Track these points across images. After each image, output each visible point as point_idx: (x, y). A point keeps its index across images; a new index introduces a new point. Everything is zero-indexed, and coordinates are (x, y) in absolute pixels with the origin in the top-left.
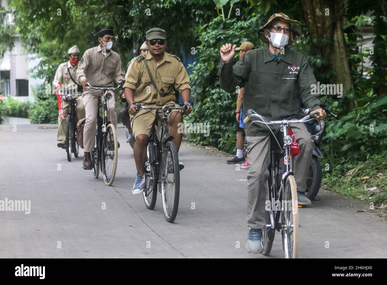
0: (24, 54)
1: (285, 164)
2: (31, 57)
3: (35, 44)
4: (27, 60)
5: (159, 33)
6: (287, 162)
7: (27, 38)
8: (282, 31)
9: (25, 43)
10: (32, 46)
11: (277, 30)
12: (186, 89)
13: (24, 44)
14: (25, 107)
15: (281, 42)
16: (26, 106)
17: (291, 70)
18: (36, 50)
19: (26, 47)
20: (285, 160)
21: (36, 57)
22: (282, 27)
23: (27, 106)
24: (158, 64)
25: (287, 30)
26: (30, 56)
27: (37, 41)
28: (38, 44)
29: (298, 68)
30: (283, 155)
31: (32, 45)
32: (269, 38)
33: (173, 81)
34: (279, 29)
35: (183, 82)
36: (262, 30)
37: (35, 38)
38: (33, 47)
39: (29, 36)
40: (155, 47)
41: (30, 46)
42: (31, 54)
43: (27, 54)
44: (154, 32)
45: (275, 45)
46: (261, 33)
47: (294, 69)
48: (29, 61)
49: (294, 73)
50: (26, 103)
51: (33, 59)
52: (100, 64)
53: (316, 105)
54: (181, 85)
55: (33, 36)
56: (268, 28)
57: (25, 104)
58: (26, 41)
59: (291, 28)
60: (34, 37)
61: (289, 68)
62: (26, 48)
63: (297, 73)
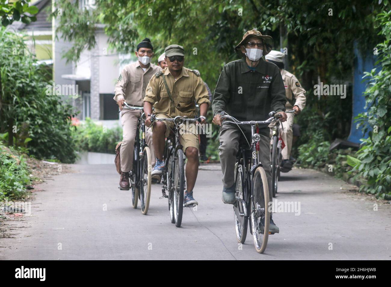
0: (112, 55)
1: (253, 158)
2: (123, 60)
3: (129, 40)
4: (116, 64)
5: (178, 50)
6: (255, 156)
7: (116, 30)
8: (256, 46)
9: (113, 37)
10: (123, 43)
11: (252, 46)
12: (204, 103)
13: (112, 40)
14: (112, 137)
15: (256, 56)
16: (114, 136)
17: (264, 80)
18: (130, 49)
19: (114, 43)
20: (253, 155)
21: (130, 60)
22: (256, 43)
23: (116, 136)
24: (176, 79)
25: (260, 45)
26: (121, 57)
27: (131, 34)
28: (133, 39)
29: (271, 78)
30: (251, 151)
31: (123, 41)
32: (245, 53)
33: (191, 95)
34: (253, 45)
35: (201, 96)
36: (238, 47)
37: (128, 30)
38: (126, 44)
39: (120, 26)
40: (174, 64)
41: (121, 43)
42: (123, 55)
43: (118, 54)
44: (173, 49)
45: (251, 59)
46: (237, 49)
47: (267, 79)
48: (119, 64)
49: (267, 82)
50: (115, 130)
51: (125, 62)
52: (139, 80)
53: (279, 109)
54: (200, 99)
55: (125, 26)
56: (244, 45)
57: (113, 132)
58: (115, 35)
59: (264, 42)
60: (127, 28)
61: (263, 77)
62: (115, 45)
63: (270, 82)
